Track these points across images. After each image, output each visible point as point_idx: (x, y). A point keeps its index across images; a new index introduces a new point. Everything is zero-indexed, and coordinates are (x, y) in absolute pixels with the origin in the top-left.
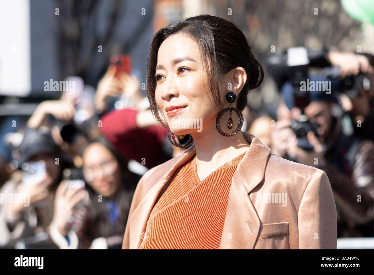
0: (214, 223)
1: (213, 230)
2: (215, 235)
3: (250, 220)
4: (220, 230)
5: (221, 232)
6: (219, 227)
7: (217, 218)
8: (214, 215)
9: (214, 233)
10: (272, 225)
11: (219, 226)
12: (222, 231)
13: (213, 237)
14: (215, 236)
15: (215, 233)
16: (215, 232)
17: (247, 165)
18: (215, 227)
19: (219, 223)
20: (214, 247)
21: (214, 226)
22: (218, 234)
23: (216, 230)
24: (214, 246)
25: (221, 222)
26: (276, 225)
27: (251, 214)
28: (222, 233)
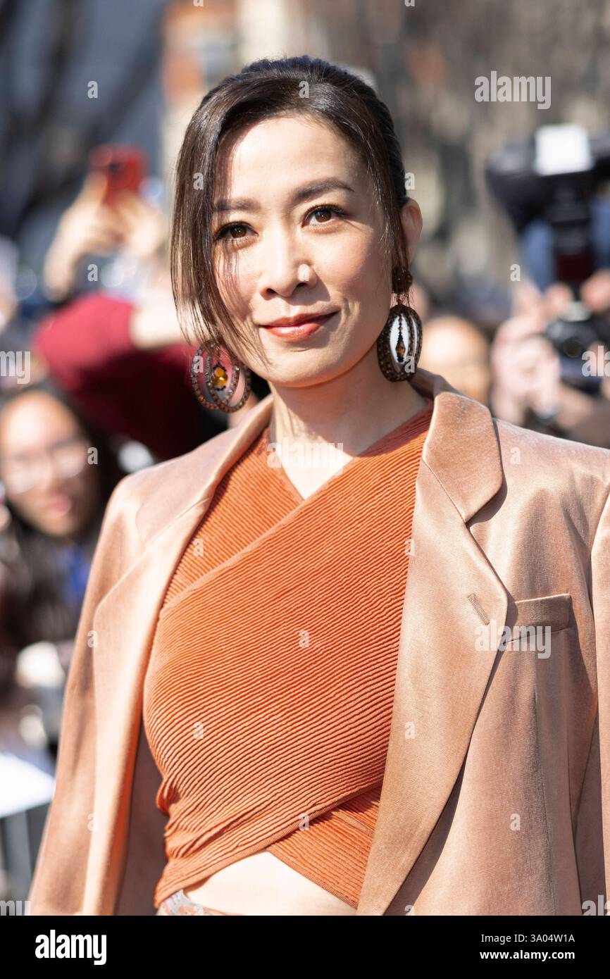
0: (374, 606)
1: (376, 624)
2: (383, 636)
3: (478, 593)
4: (394, 624)
5: (398, 628)
6: (390, 616)
7: (378, 591)
8: (369, 584)
9: (378, 632)
10: (535, 601)
11: (390, 613)
12: (400, 625)
13: (379, 643)
14: (384, 640)
15: (382, 632)
16: (382, 630)
17: (448, 448)
18: (378, 616)
19: (389, 607)
20: (387, 668)
21: (375, 613)
22: (389, 634)
23: (382, 623)
24: (386, 666)
25: (392, 602)
26: (542, 602)
27: (480, 577)
28: (399, 630)
